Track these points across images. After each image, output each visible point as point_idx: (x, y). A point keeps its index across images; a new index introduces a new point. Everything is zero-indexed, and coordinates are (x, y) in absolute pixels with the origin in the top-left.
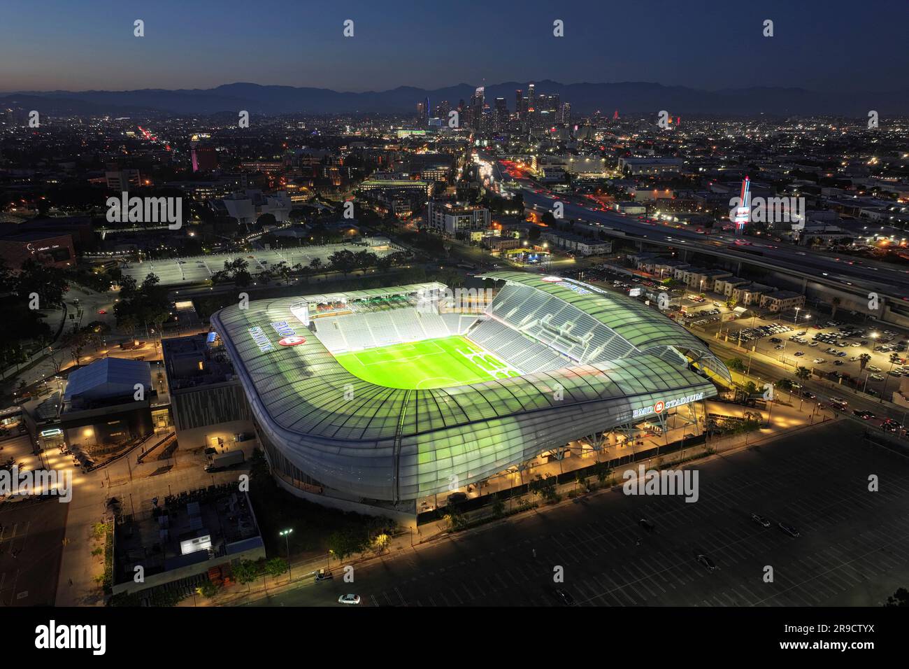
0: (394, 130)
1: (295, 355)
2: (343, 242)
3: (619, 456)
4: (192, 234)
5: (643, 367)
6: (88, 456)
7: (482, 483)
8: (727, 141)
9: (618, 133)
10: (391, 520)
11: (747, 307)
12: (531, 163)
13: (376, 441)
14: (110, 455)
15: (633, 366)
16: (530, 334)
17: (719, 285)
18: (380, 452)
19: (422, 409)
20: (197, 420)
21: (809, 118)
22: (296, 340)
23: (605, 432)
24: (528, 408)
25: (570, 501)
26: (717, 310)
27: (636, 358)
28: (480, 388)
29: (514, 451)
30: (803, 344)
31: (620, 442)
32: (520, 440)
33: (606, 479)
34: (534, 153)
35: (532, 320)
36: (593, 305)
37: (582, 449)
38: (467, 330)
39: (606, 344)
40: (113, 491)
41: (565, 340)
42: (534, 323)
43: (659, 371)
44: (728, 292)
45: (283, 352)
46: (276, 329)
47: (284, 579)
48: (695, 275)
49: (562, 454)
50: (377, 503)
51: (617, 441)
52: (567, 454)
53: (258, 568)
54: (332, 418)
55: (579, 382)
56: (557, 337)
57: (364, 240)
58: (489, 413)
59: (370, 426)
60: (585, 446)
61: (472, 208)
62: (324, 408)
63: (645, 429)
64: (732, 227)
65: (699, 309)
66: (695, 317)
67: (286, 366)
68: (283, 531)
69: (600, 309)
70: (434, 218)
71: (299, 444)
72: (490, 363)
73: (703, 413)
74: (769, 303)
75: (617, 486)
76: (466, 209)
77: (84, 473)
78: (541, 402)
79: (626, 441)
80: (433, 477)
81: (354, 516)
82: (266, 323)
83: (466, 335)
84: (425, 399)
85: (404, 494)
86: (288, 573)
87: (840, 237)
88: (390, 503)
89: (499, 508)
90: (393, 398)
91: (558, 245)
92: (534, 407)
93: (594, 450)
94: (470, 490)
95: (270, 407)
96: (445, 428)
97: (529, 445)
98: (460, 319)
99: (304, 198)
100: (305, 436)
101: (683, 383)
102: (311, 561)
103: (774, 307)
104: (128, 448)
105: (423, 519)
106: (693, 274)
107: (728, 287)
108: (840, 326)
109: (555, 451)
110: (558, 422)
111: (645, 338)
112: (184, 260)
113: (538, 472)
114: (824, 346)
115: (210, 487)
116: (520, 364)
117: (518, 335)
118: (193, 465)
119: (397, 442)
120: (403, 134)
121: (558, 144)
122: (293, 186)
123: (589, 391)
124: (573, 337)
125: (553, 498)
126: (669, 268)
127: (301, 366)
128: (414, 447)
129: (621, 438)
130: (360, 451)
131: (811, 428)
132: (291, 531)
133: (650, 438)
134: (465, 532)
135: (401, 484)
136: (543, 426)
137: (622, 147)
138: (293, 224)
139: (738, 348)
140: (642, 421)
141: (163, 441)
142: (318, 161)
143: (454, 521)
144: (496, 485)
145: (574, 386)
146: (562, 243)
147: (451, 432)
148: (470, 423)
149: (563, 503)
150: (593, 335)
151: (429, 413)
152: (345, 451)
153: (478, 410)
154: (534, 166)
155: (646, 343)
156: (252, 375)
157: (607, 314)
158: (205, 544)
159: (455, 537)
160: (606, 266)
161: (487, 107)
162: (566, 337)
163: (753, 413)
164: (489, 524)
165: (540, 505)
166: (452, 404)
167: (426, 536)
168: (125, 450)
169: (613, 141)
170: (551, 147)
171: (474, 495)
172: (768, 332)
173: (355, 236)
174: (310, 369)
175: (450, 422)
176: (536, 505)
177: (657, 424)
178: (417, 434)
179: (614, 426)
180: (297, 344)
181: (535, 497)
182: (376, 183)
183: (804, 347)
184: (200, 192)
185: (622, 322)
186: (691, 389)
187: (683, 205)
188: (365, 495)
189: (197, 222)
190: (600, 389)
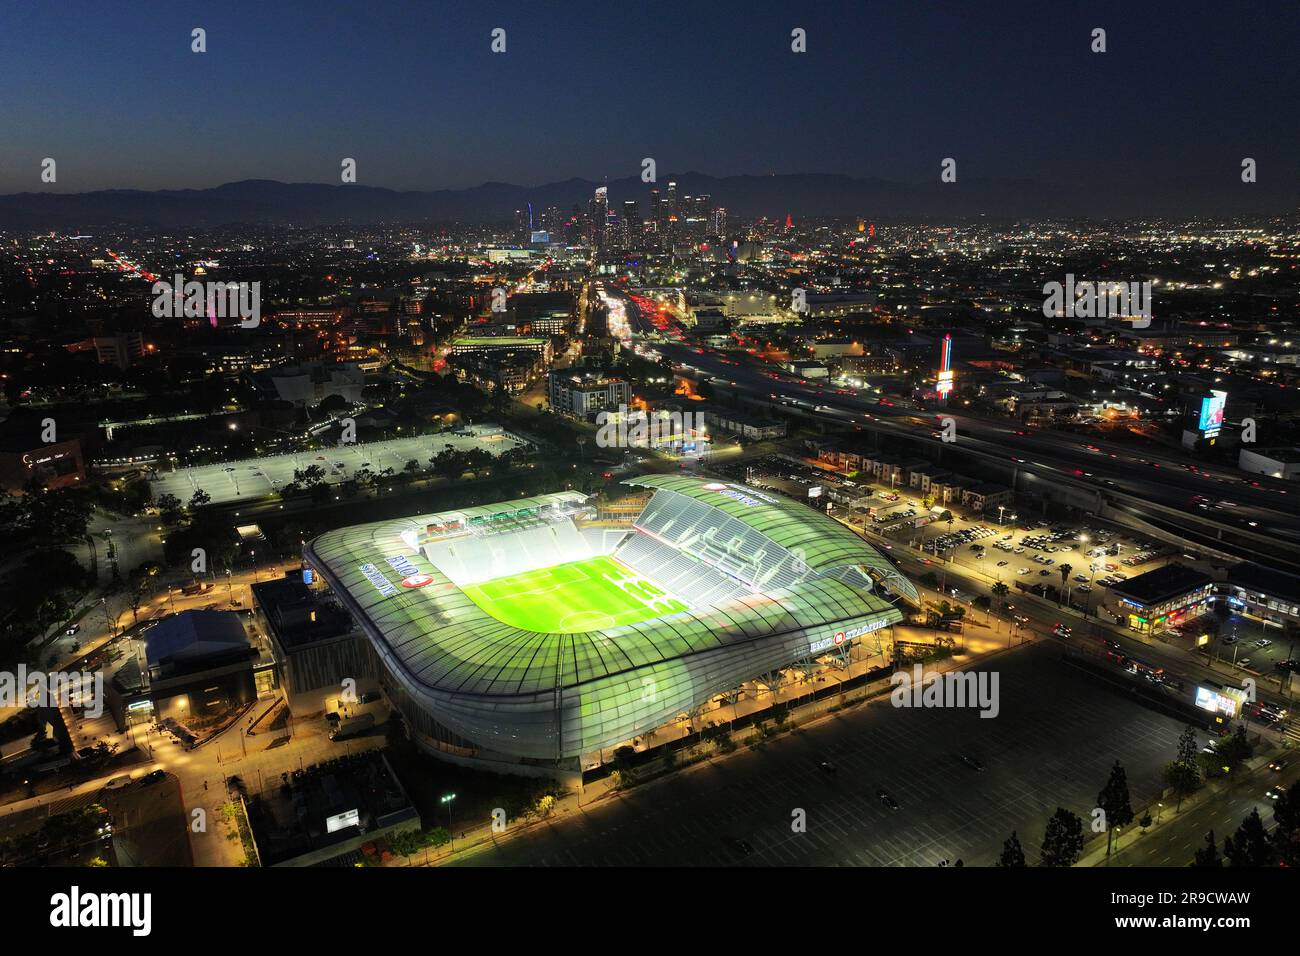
0: (484, 249)
1: (424, 599)
2: (440, 431)
3: (798, 696)
4: (233, 427)
5: (821, 594)
6: (188, 730)
7: (650, 734)
8: (937, 259)
9: (793, 250)
10: (554, 780)
11: (948, 504)
12: (678, 300)
13: (536, 694)
14: (211, 729)
15: (810, 593)
16: (694, 553)
17: (914, 477)
18: (539, 706)
19: (580, 656)
20: (314, 681)
21: (1044, 221)
22: (422, 579)
23: (782, 669)
24: (696, 649)
25: (746, 748)
26: (911, 511)
27: (814, 583)
28: (642, 628)
29: (684, 696)
30: (1008, 551)
31: (799, 679)
32: (689, 684)
33: (785, 722)
34: (680, 285)
35: (693, 534)
36: (764, 519)
37: (757, 690)
38: (614, 547)
39: (781, 563)
40: (230, 770)
41: (733, 559)
42: (696, 538)
43: (838, 597)
44: (925, 486)
45: (409, 595)
46: (394, 566)
47: (446, 849)
48: (887, 466)
49: (736, 696)
50: (536, 762)
51: (795, 678)
52: (741, 697)
53: (419, 840)
54: (482, 671)
55: (751, 615)
56: (724, 555)
57: (468, 429)
58: (655, 657)
59: (526, 678)
60: (761, 686)
61: (606, 382)
62: (471, 661)
63: (826, 663)
64: (934, 396)
65: (891, 511)
66: (886, 520)
67: (417, 613)
68: (445, 796)
69: (773, 524)
70: (558, 394)
71: (448, 702)
72: (645, 591)
73: (892, 640)
74: (972, 500)
75: (796, 729)
76: (599, 382)
77: (186, 750)
78: (710, 641)
79: (806, 678)
80: (597, 730)
81: (512, 779)
82: (379, 558)
83: (613, 555)
84: (583, 644)
85: (568, 751)
86: (450, 844)
87: (1062, 406)
88: (552, 762)
89: (670, 759)
90: (546, 645)
91: (720, 428)
92: (703, 647)
93: (771, 690)
94: (636, 743)
95: (409, 663)
96: (609, 676)
97: (698, 689)
98: (604, 535)
99: (376, 365)
100: (455, 692)
101: (865, 609)
102: (474, 830)
103: (977, 506)
104: (230, 719)
105: (589, 777)
106: (885, 465)
107: (926, 481)
108: (1051, 527)
109: (728, 694)
110: (729, 661)
111: (823, 558)
112: (231, 465)
113: (710, 719)
114: (1030, 552)
115: (341, 757)
116: (681, 590)
117: (676, 554)
118: (315, 734)
119: (558, 694)
120: (498, 256)
121: (713, 270)
122: (358, 348)
123: (762, 625)
124: (742, 555)
125: (728, 746)
126: (855, 457)
127: (435, 611)
128: (576, 698)
129: (799, 674)
130: (518, 706)
131: (1008, 652)
132: (454, 796)
133: (833, 673)
134: (634, 788)
135: (564, 740)
136: (715, 666)
137: (797, 271)
138: (368, 407)
139: (935, 559)
140: (822, 654)
141: (271, 708)
142: (384, 307)
143: (624, 777)
144: (665, 736)
145: (745, 620)
146: (724, 425)
147: (614, 679)
148: (634, 668)
149: (739, 751)
150: (766, 553)
151: (588, 660)
152: (502, 707)
153: (642, 653)
154: (682, 306)
155: (824, 564)
156: (377, 625)
157: (780, 529)
158: (352, 819)
159: (624, 794)
160: (780, 456)
161: (612, 214)
162: (734, 556)
163: (945, 638)
164: (660, 779)
165: (714, 755)
166: (613, 648)
167: (593, 795)
168: (228, 721)
169: (786, 262)
170: (704, 274)
171: (641, 748)
172: (969, 537)
173: (454, 422)
174: (446, 615)
175: (612, 669)
176: (709, 755)
177: (839, 656)
178: (578, 684)
179: (791, 662)
180: (424, 584)
181: (708, 746)
182: (473, 342)
183: (1009, 554)
184: (229, 361)
185: (797, 540)
186: (874, 616)
187: (875, 364)
188: (526, 754)
189: (233, 408)
190: (774, 622)
